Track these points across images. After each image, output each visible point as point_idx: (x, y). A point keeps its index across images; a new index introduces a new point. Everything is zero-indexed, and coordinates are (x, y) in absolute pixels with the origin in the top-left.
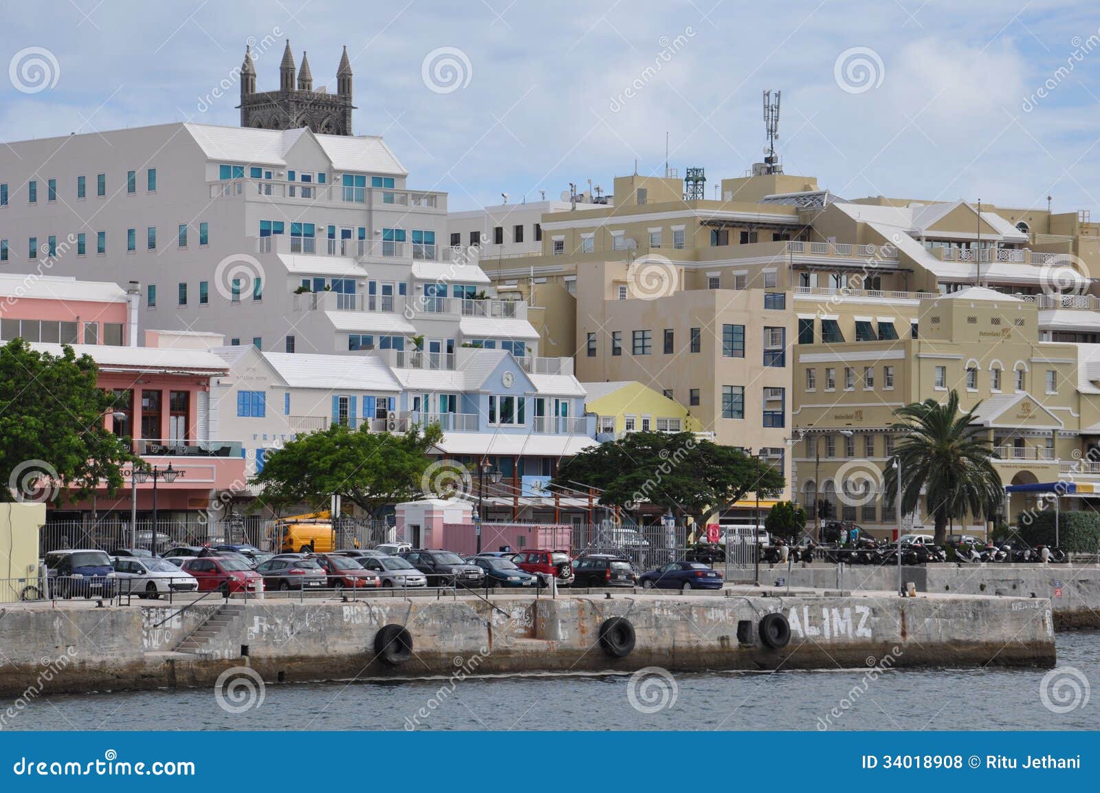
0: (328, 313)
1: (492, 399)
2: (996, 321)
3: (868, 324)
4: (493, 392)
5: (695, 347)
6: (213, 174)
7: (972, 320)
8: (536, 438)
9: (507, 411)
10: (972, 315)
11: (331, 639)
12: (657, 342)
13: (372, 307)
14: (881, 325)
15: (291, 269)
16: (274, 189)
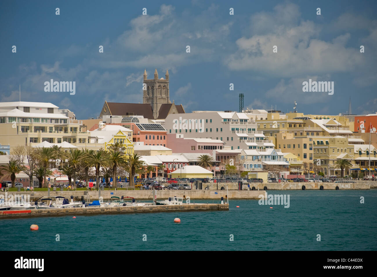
0: (246, 143)
1: (272, 156)
2: (342, 141)
3: (319, 141)
4: (272, 155)
5: (299, 147)
6: (223, 121)
7: (338, 141)
8: (280, 162)
9: (274, 158)
10: (338, 140)
11: (298, 187)
12: (292, 146)
13: (251, 142)
14: (321, 141)
15: (239, 136)
16: (234, 123)
